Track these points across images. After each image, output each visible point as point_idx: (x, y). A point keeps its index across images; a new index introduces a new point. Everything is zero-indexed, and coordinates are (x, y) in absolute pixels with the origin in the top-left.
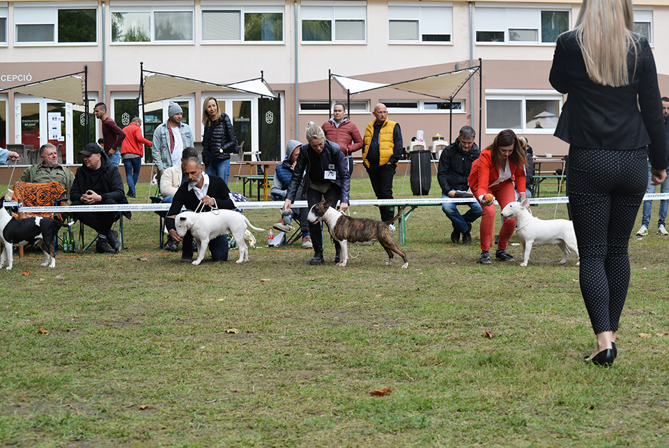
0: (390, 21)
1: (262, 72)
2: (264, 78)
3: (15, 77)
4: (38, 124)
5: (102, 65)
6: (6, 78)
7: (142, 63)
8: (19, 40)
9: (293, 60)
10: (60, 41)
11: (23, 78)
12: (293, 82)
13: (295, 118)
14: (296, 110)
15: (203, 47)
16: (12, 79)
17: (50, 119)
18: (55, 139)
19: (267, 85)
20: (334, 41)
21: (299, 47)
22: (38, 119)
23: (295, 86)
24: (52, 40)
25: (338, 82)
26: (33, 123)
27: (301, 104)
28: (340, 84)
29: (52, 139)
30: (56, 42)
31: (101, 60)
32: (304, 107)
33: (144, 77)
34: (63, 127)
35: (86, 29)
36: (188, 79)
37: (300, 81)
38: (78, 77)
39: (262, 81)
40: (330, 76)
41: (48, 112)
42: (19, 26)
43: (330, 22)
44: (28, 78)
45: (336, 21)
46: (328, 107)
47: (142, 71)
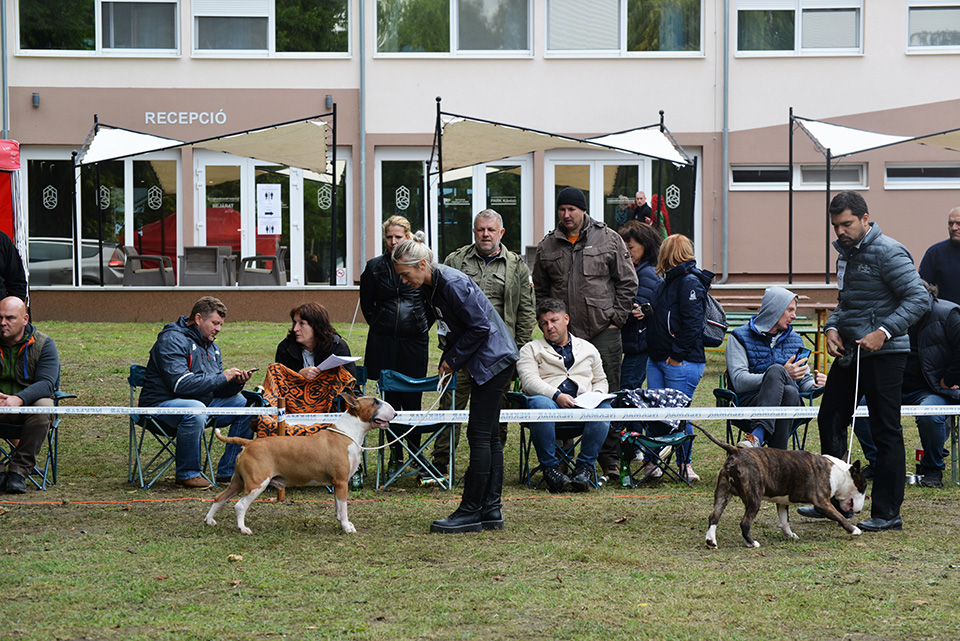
0: (911, 8)
1: (661, 113)
2: (665, 124)
3: (193, 116)
4: (237, 206)
5: (358, 96)
6: (177, 117)
7: (438, 99)
8: (202, 46)
9: (720, 87)
10: (279, 49)
11: (209, 118)
12: (719, 130)
13: (721, 198)
14: (722, 184)
15: (549, 62)
16: (188, 120)
17: (261, 195)
18: (270, 233)
19: (670, 136)
20: (799, 50)
21: (732, 63)
22: (239, 196)
23: (721, 138)
24: (265, 46)
25: (808, 133)
26: (228, 203)
27: (734, 172)
28: (811, 137)
29: (265, 233)
30: (271, 51)
31: (358, 87)
32: (739, 177)
33: (442, 125)
34: (286, 213)
35: (319, 15)
36: (524, 129)
37: (732, 128)
38: (319, 124)
39: (662, 131)
40: (791, 121)
41: (257, 182)
42: (201, 19)
43: (790, 15)
44: (219, 118)
45: (804, 10)
46: (786, 176)
47: (439, 113)
